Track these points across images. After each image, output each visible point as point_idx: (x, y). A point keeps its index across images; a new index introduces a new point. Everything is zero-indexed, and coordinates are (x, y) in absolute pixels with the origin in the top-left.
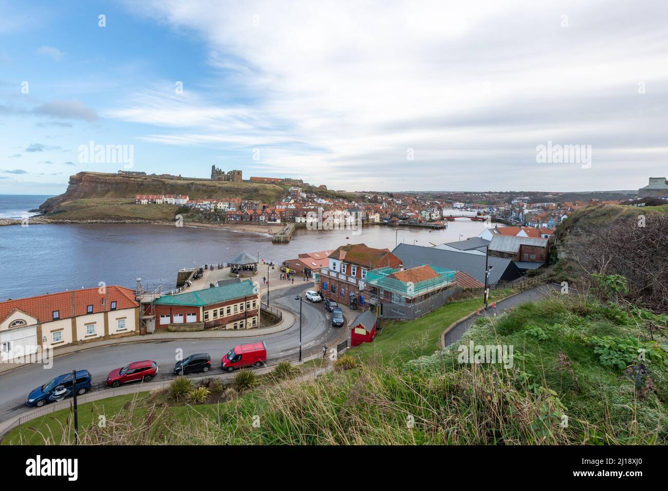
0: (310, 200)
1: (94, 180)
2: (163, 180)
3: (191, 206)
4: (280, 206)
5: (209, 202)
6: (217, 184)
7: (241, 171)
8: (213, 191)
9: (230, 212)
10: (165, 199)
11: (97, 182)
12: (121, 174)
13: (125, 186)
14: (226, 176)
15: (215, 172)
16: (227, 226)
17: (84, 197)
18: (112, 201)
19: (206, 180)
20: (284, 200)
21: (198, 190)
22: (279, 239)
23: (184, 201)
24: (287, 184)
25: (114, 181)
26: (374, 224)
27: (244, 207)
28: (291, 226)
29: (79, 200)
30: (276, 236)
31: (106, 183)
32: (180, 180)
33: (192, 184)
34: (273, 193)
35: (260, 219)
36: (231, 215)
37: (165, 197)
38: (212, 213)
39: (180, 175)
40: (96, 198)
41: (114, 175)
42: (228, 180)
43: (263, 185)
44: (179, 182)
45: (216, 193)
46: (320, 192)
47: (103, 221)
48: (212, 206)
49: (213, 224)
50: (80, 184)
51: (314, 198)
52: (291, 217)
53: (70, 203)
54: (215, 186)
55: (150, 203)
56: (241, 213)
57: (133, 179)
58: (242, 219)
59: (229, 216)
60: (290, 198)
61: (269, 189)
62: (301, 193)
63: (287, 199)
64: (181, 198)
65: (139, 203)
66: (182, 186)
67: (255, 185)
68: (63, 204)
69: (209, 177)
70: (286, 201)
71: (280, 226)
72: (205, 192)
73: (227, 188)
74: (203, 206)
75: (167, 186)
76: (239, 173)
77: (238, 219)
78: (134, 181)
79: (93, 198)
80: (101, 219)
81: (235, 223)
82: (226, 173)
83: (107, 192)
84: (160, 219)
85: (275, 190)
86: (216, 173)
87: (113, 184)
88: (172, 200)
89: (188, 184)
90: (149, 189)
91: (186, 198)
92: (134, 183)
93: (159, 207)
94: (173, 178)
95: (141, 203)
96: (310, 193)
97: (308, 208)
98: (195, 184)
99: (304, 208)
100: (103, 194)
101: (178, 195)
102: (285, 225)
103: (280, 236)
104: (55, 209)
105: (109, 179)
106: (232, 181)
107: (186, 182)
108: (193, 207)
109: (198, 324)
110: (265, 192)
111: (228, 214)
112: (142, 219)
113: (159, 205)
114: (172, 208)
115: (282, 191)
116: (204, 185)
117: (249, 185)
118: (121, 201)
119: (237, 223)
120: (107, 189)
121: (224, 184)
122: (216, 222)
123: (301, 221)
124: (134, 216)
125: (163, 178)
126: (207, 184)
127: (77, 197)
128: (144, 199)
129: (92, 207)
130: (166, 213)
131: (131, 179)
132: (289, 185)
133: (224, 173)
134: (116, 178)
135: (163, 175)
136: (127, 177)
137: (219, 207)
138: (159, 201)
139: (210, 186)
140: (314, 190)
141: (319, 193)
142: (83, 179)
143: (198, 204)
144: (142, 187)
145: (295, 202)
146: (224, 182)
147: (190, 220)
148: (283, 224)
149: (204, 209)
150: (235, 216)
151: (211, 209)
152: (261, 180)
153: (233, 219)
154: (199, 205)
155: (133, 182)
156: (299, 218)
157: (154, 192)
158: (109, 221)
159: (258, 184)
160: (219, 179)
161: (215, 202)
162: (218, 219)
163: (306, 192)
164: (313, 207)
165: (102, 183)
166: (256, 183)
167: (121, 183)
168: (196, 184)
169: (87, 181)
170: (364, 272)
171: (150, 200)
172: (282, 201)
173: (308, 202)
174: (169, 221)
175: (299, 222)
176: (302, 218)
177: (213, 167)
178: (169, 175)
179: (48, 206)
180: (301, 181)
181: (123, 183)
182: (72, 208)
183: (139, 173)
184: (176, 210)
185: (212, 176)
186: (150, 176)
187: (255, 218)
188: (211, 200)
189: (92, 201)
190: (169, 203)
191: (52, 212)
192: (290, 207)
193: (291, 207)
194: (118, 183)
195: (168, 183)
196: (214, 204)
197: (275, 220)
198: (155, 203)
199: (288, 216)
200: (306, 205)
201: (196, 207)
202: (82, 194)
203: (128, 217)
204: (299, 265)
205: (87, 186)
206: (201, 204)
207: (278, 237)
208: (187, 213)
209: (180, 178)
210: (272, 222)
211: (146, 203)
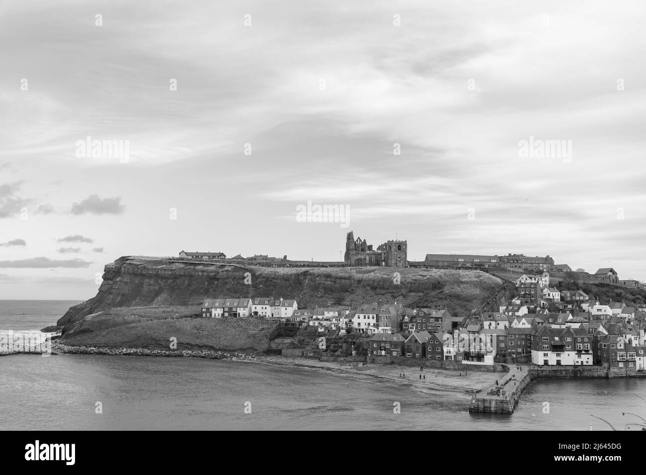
0: (570, 306)
1: (140, 272)
2: (253, 267)
3: (301, 323)
4: (493, 323)
5: (336, 314)
6: (354, 272)
7: (405, 243)
8: (345, 289)
9: (379, 335)
10: (253, 307)
11: (142, 275)
12: (182, 259)
13: (187, 282)
14: (375, 254)
15: (352, 247)
16: (370, 369)
17: (120, 304)
18: (164, 312)
19: (332, 265)
20: (502, 308)
21: (316, 288)
22: (487, 405)
23: (287, 311)
24: (511, 269)
25: (170, 273)
27: (410, 325)
28: (518, 373)
29: (114, 310)
30: (479, 396)
31: (157, 276)
32: (284, 266)
33: (305, 274)
34: (477, 291)
35: (445, 354)
36: (379, 342)
37: (254, 304)
38: (341, 338)
39: (285, 257)
40: (139, 305)
41: (171, 261)
42: (378, 264)
43: (454, 271)
44: (282, 271)
45: (352, 292)
46: (597, 285)
47: (147, 351)
48: (343, 322)
49: (342, 363)
50: (118, 280)
51: (582, 302)
52: (520, 350)
53: (99, 315)
54: (349, 278)
55: (226, 314)
56: (402, 339)
57: (200, 267)
58: (403, 354)
59: (375, 346)
60: (518, 302)
61: (467, 283)
62: (546, 291)
63: (510, 304)
64: (283, 305)
65: (208, 315)
66: (286, 278)
67: (436, 273)
68: (89, 317)
69: (342, 259)
70: (507, 310)
71: (494, 371)
72: (329, 290)
73: (374, 281)
74: (324, 323)
75: (259, 280)
76: (401, 247)
77: (395, 354)
78: (203, 271)
79: (136, 305)
80: (143, 347)
81: (389, 361)
82: (375, 248)
83: (158, 293)
84: (242, 350)
85: (480, 284)
86: (355, 247)
87: (167, 278)
88: (266, 310)
89: (298, 275)
90: (228, 286)
91: (291, 306)
92: (202, 275)
93: (242, 324)
94: (268, 262)
95: (211, 315)
96: (569, 289)
97: (563, 327)
98: (310, 274)
99: (554, 326)
100: (149, 299)
101: (277, 298)
102: (505, 370)
103: (488, 398)
104: (77, 326)
105: (161, 269)
106: (387, 265)
107: (294, 271)
108: (304, 325)
110: (457, 290)
111: (374, 342)
112: (211, 348)
113: (241, 319)
114: (265, 326)
115: (498, 285)
116: (328, 276)
117: (421, 273)
118: (177, 312)
119: (392, 363)
120: (157, 288)
121: (370, 272)
122: (349, 359)
123: (546, 362)
124: (198, 342)
125: (252, 264)
126: (334, 274)
127: (110, 304)
128: (216, 308)
129: (132, 323)
130: (254, 336)
132: (516, 270)
133: (370, 247)
134: (174, 267)
135: (255, 258)
136: (191, 264)
137: (355, 326)
138: (243, 312)
139: (341, 278)
140: (580, 282)
141: (595, 290)
142: (123, 269)
143: (314, 317)
144: (216, 282)
145: (530, 311)
146: (369, 268)
147: (298, 352)
148: (499, 368)
149: (326, 328)
150: (388, 346)
151: (339, 329)
152: (452, 262)
153: (383, 353)
154: (317, 319)
155: (200, 274)
156: (541, 353)
157: (236, 292)
158: (155, 352)
159: (442, 270)
160: (360, 263)
161: (347, 312)
162: (354, 352)
163: (559, 287)
164: (576, 326)
165: (150, 277)
166: (437, 267)
167: (181, 275)
168: (312, 274)
169: (129, 273)
171: (226, 309)
172: (498, 311)
173: (564, 311)
174: (258, 355)
175: (541, 363)
176: (549, 353)
177: (350, 236)
178: (266, 258)
179: (69, 321)
180: (548, 260)
181: (185, 275)
182: (101, 325)
183: (213, 256)
184: (271, 331)
185: (347, 255)
186: (230, 261)
187: (434, 352)
188: (340, 307)
189: (131, 312)
190: (260, 313)
191: (72, 331)
192: (516, 325)
193: (520, 326)
194: (175, 277)
195: (260, 275)
196: (346, 317)
197: (480, 357)
198: (235, 315)
199: (513, 348)
200: (560, 321)
201: (311, 323)
202: (119, 298)
203: (188, 344)
205: (126, 283)
206: (320, 317)
207: (484, 401)
208: (292, 336)
209: (284, 262)
210: (472, 361)
211: (220, 315)
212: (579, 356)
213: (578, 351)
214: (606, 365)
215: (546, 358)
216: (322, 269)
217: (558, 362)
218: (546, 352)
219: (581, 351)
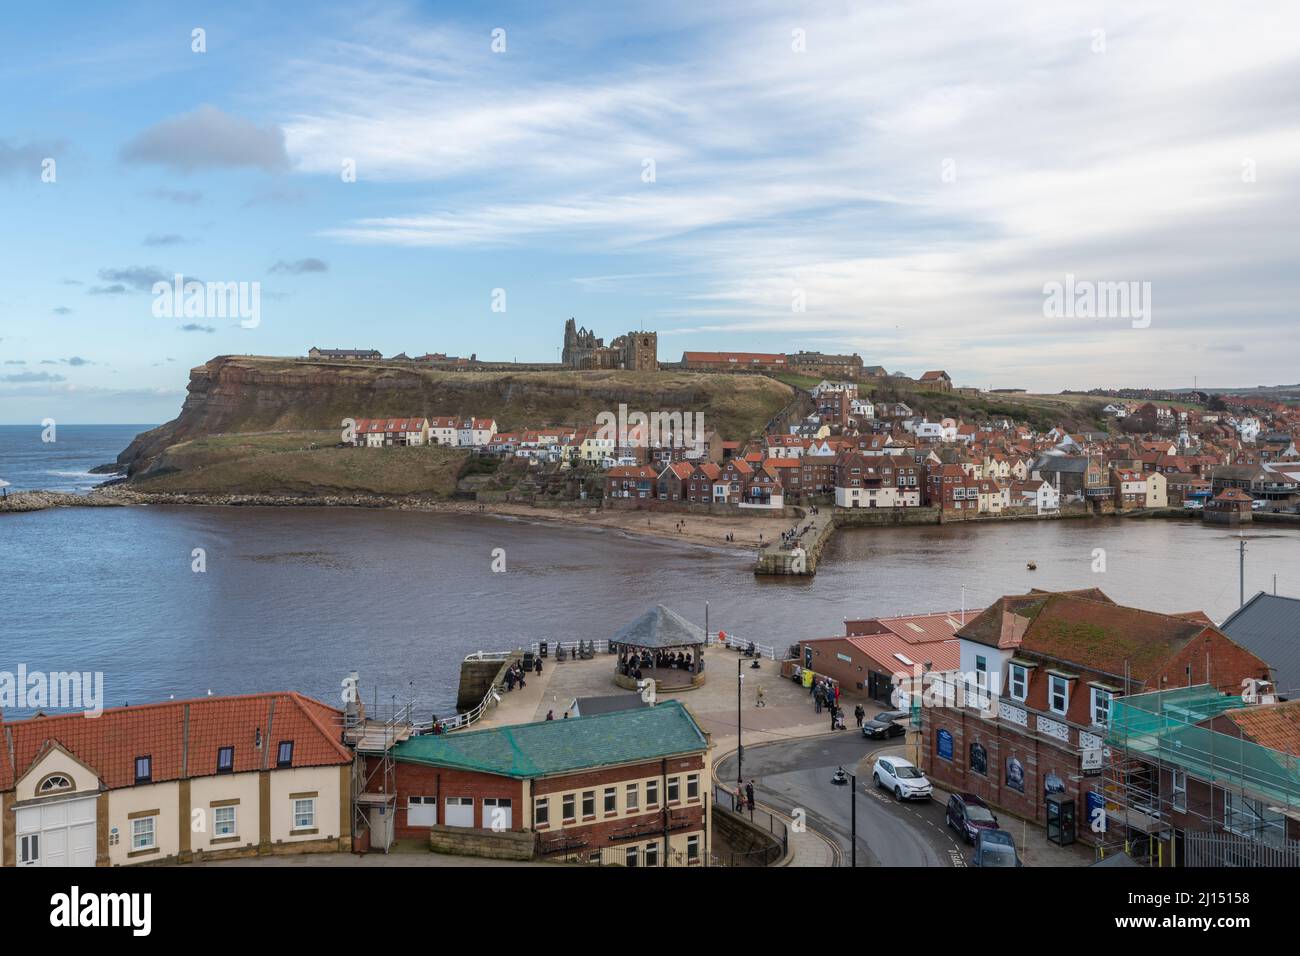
0: (888, 425)
1: (250, 379)
2: (428, 371)
3: (503, 453)
4: (782, 450)
5: (556, 439)
6: (578, 378)
7: (654, 336)
8: (569, 404)
9: (620, 469)
10: (431, 431)
11: (255, 385)
12: (316, 360)
13: (325, 394)
14: (608, 351)
15: (574, 340)
16: (607, 516)
17: (223, 429)
18: (292, 439)
19: (546, 368)
20: (794, 429)
21: (524, 401)
22: (780, 563)
23: (482, 436)
24: (806, 373)
25: (298, 380)
26: (1142, 515)
27: (663, 454)
29: (212, 438)
30: (768, 552)
31: (278, 386)
32: (473, 369)
33: (508, 380)
34: (759, 405)
35: (715, 494)
36: (620, 479)
37: (431, 426)
38: (563, 474)
39: (474, 356)
40: (252, 429)
41: (299, 363)
42: (614, 366)
43: (726, 377)
44: (472, 377)
45: (577, 407)
46: (924, 395)
47: (268, 498)
48: (565, 451)
49: (566, 510)
50: (215, 392)
51: (904, 418)
52: (819, 487)
53: (189, 446)
54: (573, 387)
55: (390, 442)
56: (653, 474)
57: (346, 372)
58: (655, 495)
59: (614, 484)
60: (816, 420)
61: (745, 393)
62: (855, 403)
63: (806, 422)
64: (476, 428)
65: (362, 443)
66: (478, 388)
67: (699, 379)
68: (173, 449)
69: (558, 359)
70: (801, 431)
71: (783, 517)
72: (544, 405)
73: (610, 391)
74: (538, 453)
75: (437, 391)
76: (649, 341)
77: (642, 495)
78: (350, 378)
79: (247, 430)
80: (263, 493)
81: (635, 506)
82: (607, 344)
83: (280, 412)
84: (416, 494)
85: (763, 395)
86: (578, 343)
87: (294, 389)
88: (449, 435)
89: (496, 383)
90: (390, 400)
91: (487, 427)
92: (350, 384)
93: (415, 455)
94: (451, 364)
95: (366, 443)
96: (885, 400)
97: (880, 454)
98: (515, 382)
99: (866, 453)
100: (268, 420)
101: (466, 416)
102: (799, 515)
103: (781, 553)
104: (153, 464)
105: (285, 375)
106: (627, 368)
107: (490, 376)
108: (508, 456)
109: (516, 836)
110: (730, 403)
111: (612, 478)
112: (369, 491)
113: (413, 448)
114: (449, 458)
115: (788, 396)
116: (541, 384)
117: (677, 379)
118: (313, 440)
119: (639, 508)
120: (279, 403)
121: (602, 377)
122: (576, 503)
123: (855, 503)
124: (347, 483)
125: (425, 367)
126: (549, 381)
127: (205, 429)
128: (373, 432)
129: (242, 457)
130: (433, 473)
131: (342, 372)
132: (815, 375)
133: (600, 342)
134: (304, 371)
135: (428, 358)
136: (331, 367)
137: (584, 455)
138: (414, 438)
139: (561, 387)
140: (901, 391)
141: (921, 402)
142: (222, 375)
143: (523, 444)
144: (371, 395)
145: (835, 433)
146: (601, 372)
147: (500, 495)
148: (791, 512)
149: (541, 460)
150: (632, 484)
151: (560, 461)
152: (718, 362)
153: (626, 494)
154: (527, 447)
155: (346, 381)
156: (848, 492)
157: (402, 409)
158: (282, 499)
159: (709, 375)
160: (588, 364)
161: (572, 437)
162: (583, 494)
163: (873, 397)
164: (899, 452)
165: (267, 386)
166: (701, 371)
167: (316, 385)
168: (519, 382)
169: (233, 382)
170: (1099, 702)
171: (389, 435)
172: (789, 432)
173: (879, 432)
174: (440, 500)
175: (848, 504)
176: (860, 490)
177: (570, 325)
178: (443, 357)
179: (138, 456)
180: (855, 360)
181: (322, 384)
182: (193, 460)
183: (362, 354)
184: (459, 465)
185: (566, 353)
186: (391, 362)
187: (699, 492)
188: (562, 431)
189: (241, 441)
190: (441, 441)
191: (145, 471)
192: (815, 451)
193: (820, 453)
194: (307, 387)
195: (439, 383)
196: (571, 443)
197: (764, 498)
198: (403, 442)
199: (809, 484)
200: (875, 445)
201: (519, 453)
202: (219, 420)
203: (332, 486)
204: (849, 659)
205: (229, 396)
206: (532, 444)
207: (776, 558)
208: (490, 472)
209: (472, 364)
210: (753, 503)
211: (380, 443)
212: (901, 495)
213: (900, 487)
214: (937, 505)
215: (856, 498)
216: (533, 374)
217: (873, 503)
218: (855, 489)
219: (904, 487)
